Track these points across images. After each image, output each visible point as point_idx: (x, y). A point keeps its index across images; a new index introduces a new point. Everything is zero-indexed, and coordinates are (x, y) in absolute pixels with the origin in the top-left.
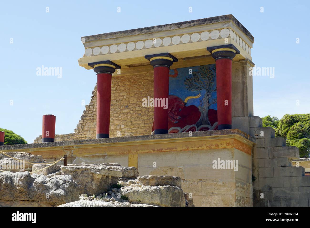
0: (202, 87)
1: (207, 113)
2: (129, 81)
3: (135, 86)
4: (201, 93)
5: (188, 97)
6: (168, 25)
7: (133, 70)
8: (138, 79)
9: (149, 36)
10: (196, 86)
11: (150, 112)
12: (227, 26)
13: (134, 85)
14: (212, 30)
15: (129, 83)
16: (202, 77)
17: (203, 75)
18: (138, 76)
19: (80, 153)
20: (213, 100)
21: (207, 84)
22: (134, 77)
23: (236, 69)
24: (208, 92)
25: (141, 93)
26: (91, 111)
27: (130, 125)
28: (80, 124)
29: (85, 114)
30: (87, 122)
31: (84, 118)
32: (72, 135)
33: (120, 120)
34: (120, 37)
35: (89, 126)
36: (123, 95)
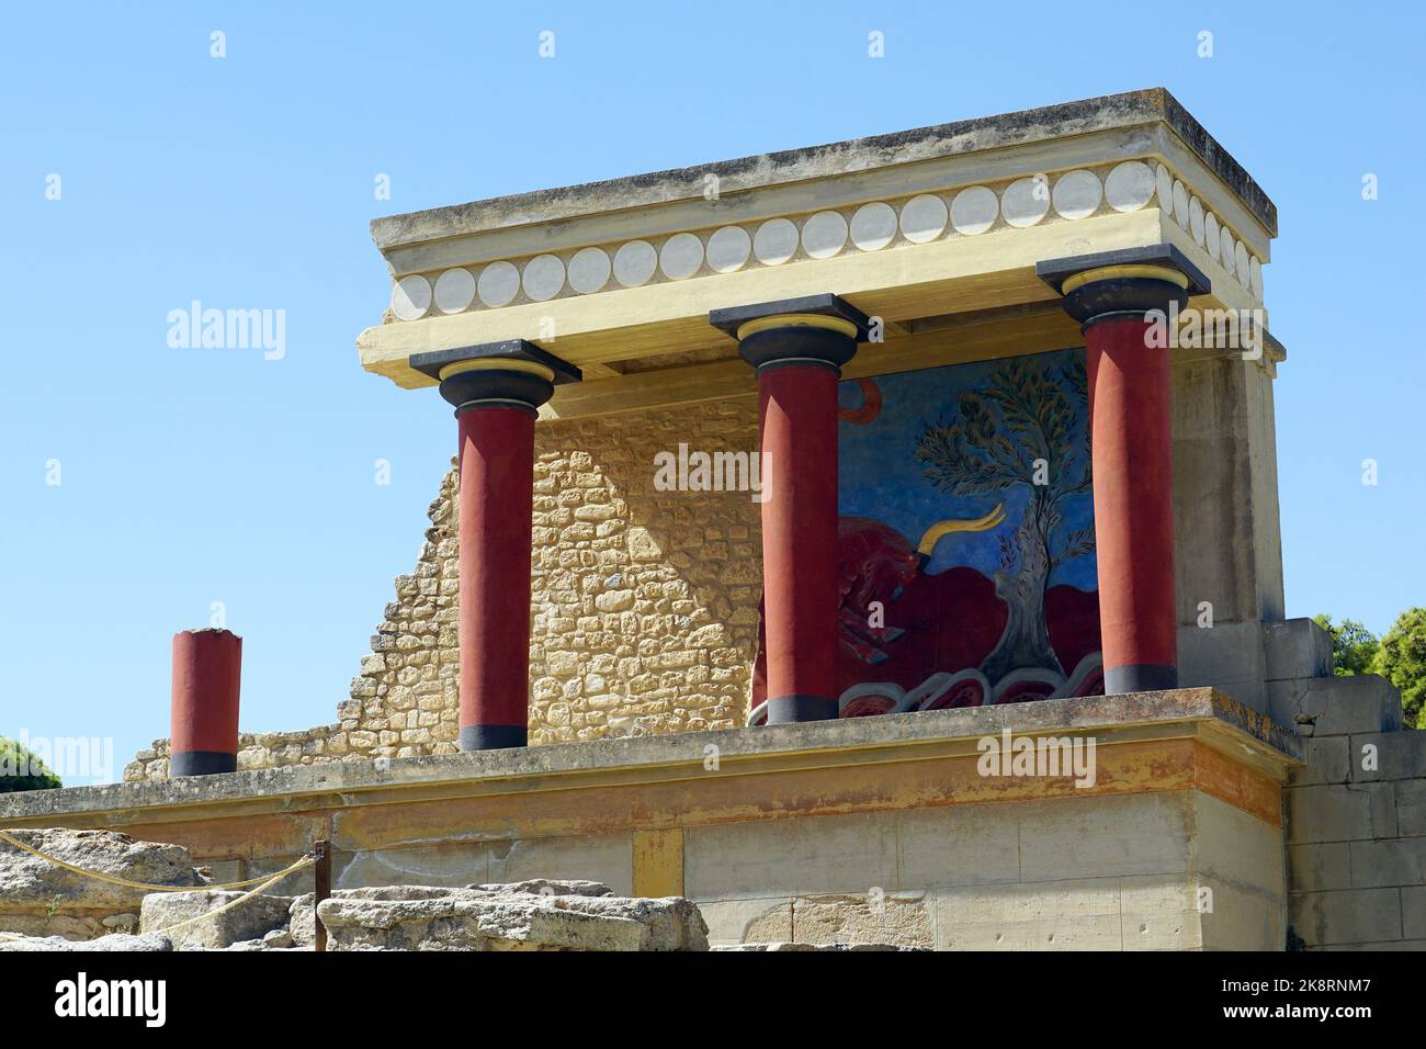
0: (1013, 473)
1: (1038, 607)
2: (625, 447)
4: (1003, 500)
5: (938, 525)
6: (829, 149)
7: (641, 389)
8: (671, 432)
9: (731, 206)
10: (979, 465)
11: (740, 608)
12: (1141, 151)
14: (1063, 173)
15: (622, 455)
16: (1009, 420)
17: (1014, 408)
18: (669, 420)
19: (377, 830)
20: (1070, 539)
21: (1035, 454)
22: (649, 422)
23: (1188, 375)
24: (1044, 495)
25: (688, 509)
26: (427, 608)
27: (634, 676)
28: (370, 675)
29: (392, 624)
30: (404, 666)
31: (388, 641)
32: (327, 733)
33: (579, 650)
34: (579, 218)
35: (415, 687)
36: (596, 522)
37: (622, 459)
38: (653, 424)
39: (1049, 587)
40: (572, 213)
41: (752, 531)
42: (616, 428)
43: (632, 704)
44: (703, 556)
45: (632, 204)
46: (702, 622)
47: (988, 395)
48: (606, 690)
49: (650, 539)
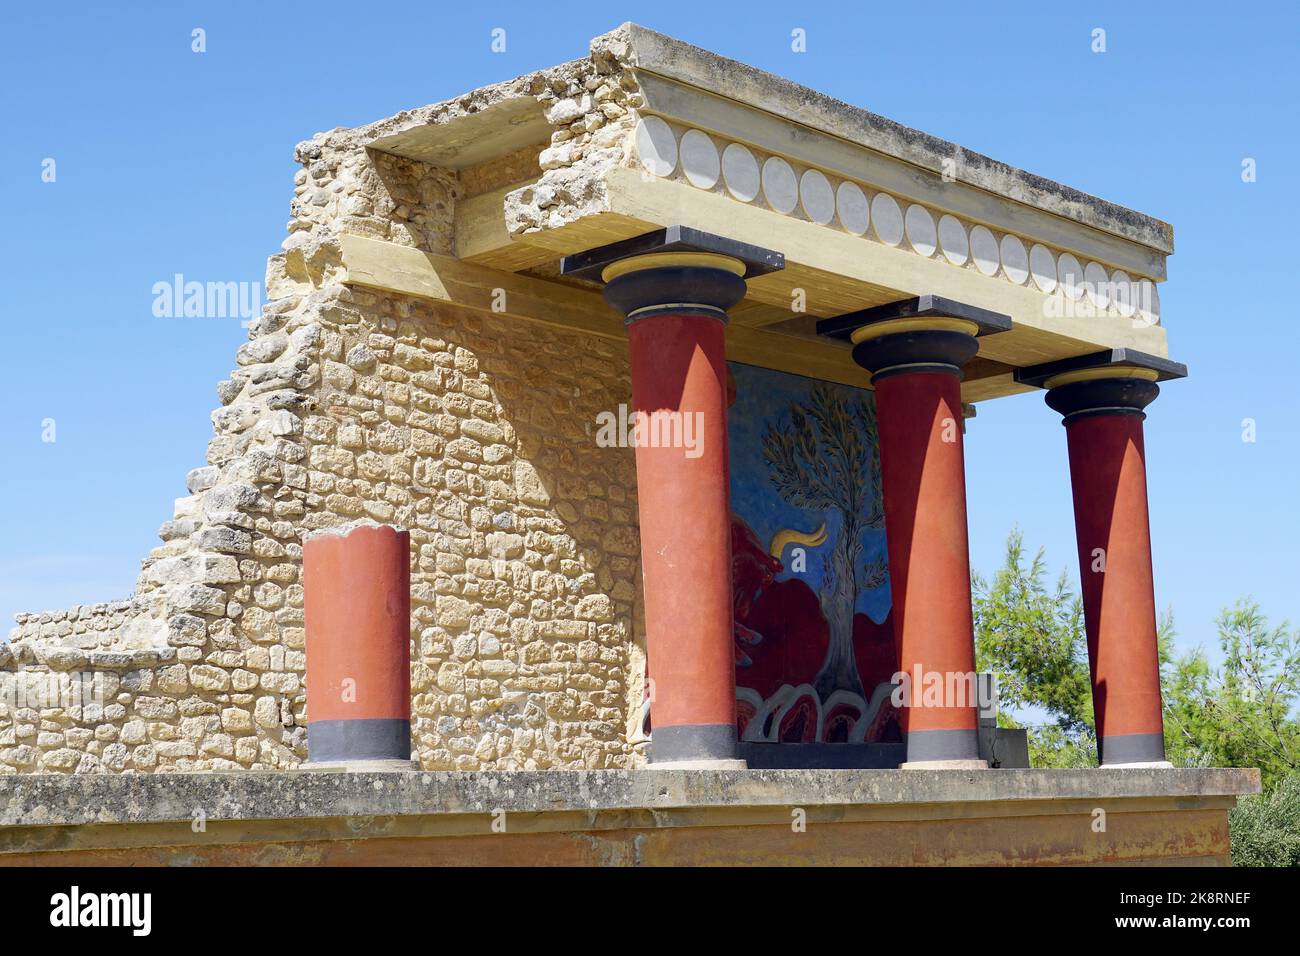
0: (831, 496)
1: (850, 632)
3: (539, 401)
4: (826, 521)
5: (786, 534)
8: (555, 358)
10: (808, 480)
11: (620, 580)
13: (539, 395)
14: (1115, 269)
15: (508, 369)
16: (825, 441)
18: (552, 343)
20: (866, 571)
21: (844, 482)
24: (852, 523)
25: (572, 453)
26: (295, 505)
27: (529, 642)
28: (218, 585)
29: (249, 519)
30: (261, 581)
31: (242, 540)
32: (157, 663)
33: (472, 598)
34: (830, 136)
35: (277, 613)
36: (485, 442)
37: (508, 373)
38: (537, 342)
39: (855, 613)
40: (821, 126)
42: (500, 335)
43: (527, 676)
44: (587, 511)
45: (867, 142)
46: (586, 590)
47: (810, 412)
48: (499, 655)
49: (538, 480)
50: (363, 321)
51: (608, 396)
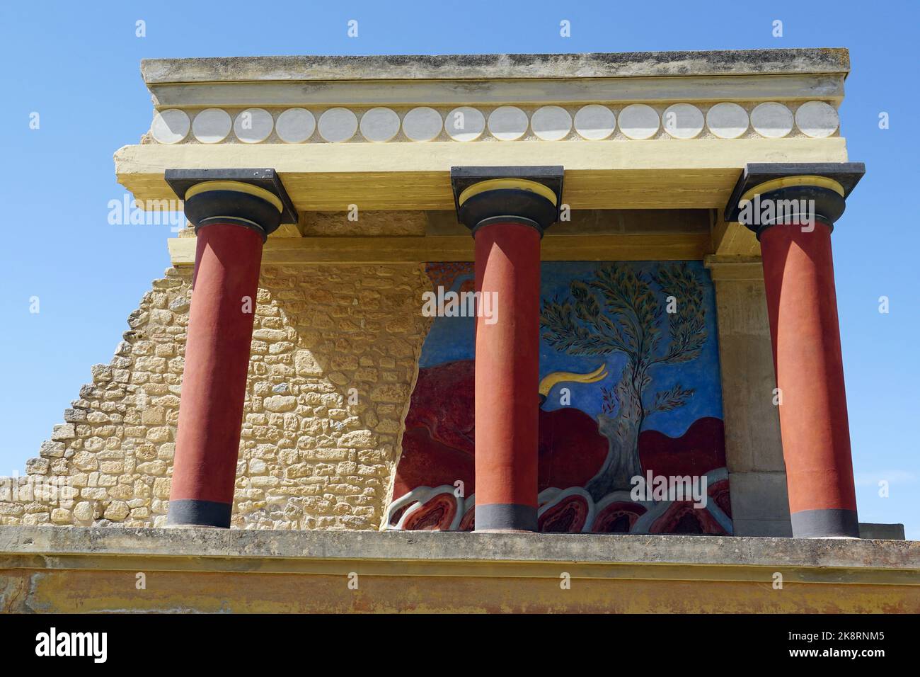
0: (614, 343)
1: (633, 446)
2: (298, 288)
3: (321, 312)
4: (606, 362)
5: (554, 375)
6: (561, 57)
7: (317, 249)
8: (337, 283)
9: (471, 90)
10: (587, 334)
11: (385, 420)
12: (829, 94)
13: (320, 308)
14: (758, 103)
15: (296, 295)
16: (611, 305)
17: (614, 296)
18: (336, 275)
20: (659, 397)
21: (631, 332)
22: (319, 273)
23: (750, 289)
24: (639, 361)
25: (346, 340)
26: (119, 392)
27: (292, 464)
28: (60, 440)
29: (86, 402)
30: (91, 436)
31: (80, 415)
33: (247, 438)
34: (334, 81)
35: (99, 453)
36: (270, 342)
37: (296, 298)
38: (323, 275)
39: (642, 431)
40: (330, 77)
41: (398, 363)
42: (292, 276)
43: (288, 486)
44: (357, 377)
45: (384, 76)
46: (351, 427)
47: (593, 285)
48: (266, 473)
49: (313, 360)
50: (184, 284)
51: (385, 301)
